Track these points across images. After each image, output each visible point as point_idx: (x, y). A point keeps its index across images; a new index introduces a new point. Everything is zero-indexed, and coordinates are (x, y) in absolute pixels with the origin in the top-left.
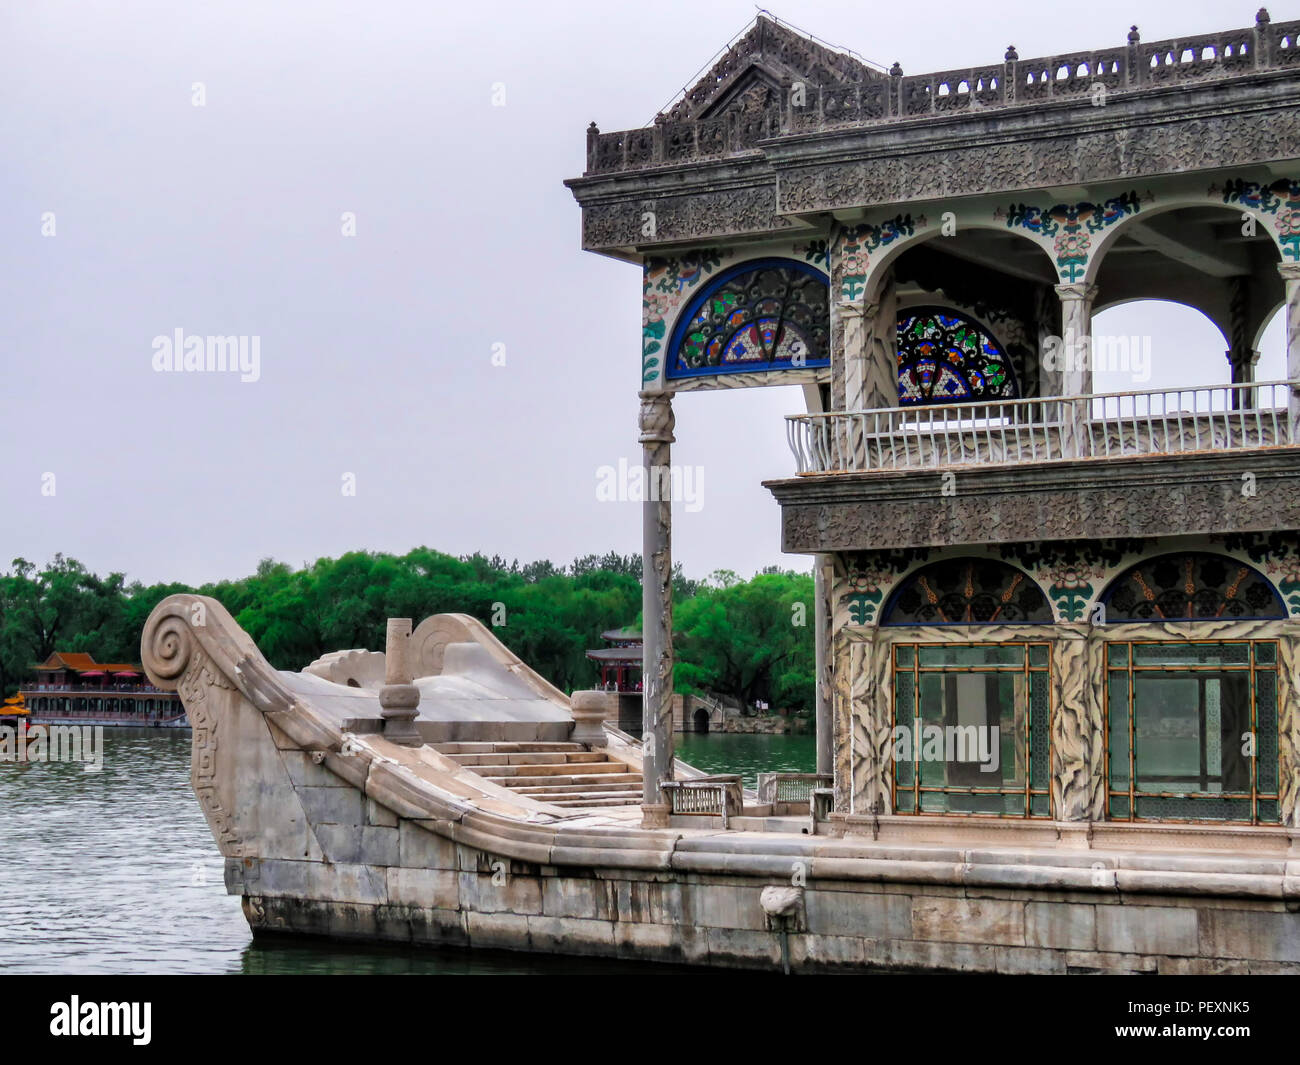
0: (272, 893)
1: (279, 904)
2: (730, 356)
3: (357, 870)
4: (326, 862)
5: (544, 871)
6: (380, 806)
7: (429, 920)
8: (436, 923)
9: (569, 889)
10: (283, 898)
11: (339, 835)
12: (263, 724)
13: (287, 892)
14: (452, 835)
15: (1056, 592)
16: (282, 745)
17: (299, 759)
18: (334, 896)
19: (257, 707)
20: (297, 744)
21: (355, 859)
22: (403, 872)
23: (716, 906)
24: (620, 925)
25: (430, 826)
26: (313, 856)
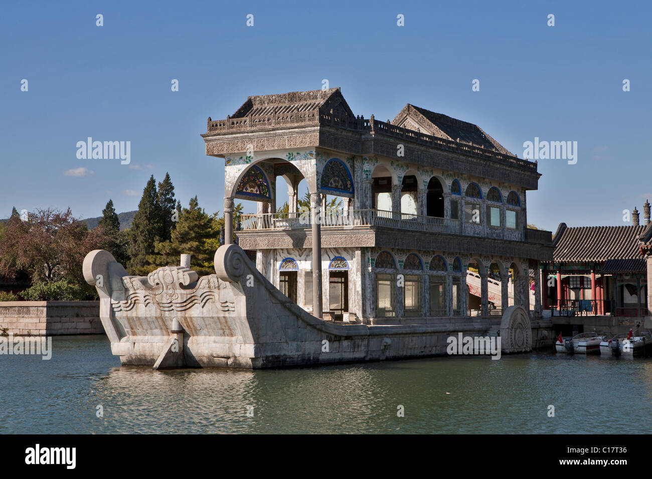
0: (269, 354)
1: (270, 358)
2: (330, 185)
3: (295, 344)
4: (286, 342)
5: (343, 338)
6: (304, 321)
7: (312, 358)
8: (313, 358)
9: (346, 343)
10: (272, 356)
11: (290, 332)
12: (268, 293)
13: (273, 354)
14: (324, 329)
15: (399, 261)
16: (274, 302)
17: (280, 306)
18: (287, 353)
19: (267, 288)
20: (279, 301)
21: (294, 340)
22: (307, 342)
23: (374, 344)
24: (355, 353)
25: (318, 327)
26: (283, 341)
